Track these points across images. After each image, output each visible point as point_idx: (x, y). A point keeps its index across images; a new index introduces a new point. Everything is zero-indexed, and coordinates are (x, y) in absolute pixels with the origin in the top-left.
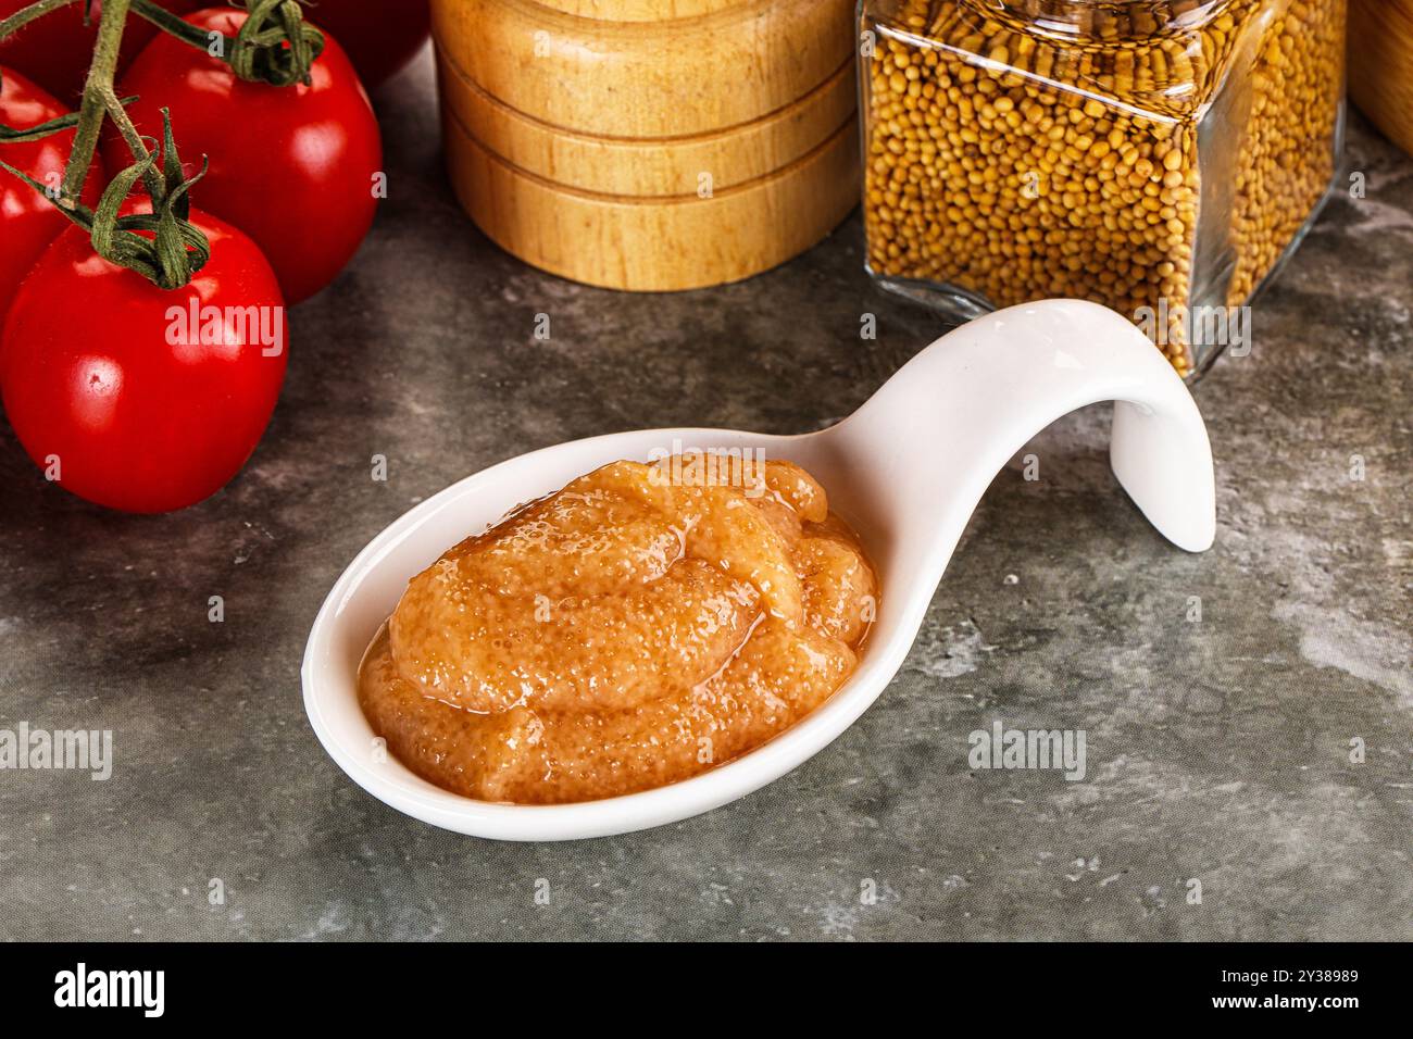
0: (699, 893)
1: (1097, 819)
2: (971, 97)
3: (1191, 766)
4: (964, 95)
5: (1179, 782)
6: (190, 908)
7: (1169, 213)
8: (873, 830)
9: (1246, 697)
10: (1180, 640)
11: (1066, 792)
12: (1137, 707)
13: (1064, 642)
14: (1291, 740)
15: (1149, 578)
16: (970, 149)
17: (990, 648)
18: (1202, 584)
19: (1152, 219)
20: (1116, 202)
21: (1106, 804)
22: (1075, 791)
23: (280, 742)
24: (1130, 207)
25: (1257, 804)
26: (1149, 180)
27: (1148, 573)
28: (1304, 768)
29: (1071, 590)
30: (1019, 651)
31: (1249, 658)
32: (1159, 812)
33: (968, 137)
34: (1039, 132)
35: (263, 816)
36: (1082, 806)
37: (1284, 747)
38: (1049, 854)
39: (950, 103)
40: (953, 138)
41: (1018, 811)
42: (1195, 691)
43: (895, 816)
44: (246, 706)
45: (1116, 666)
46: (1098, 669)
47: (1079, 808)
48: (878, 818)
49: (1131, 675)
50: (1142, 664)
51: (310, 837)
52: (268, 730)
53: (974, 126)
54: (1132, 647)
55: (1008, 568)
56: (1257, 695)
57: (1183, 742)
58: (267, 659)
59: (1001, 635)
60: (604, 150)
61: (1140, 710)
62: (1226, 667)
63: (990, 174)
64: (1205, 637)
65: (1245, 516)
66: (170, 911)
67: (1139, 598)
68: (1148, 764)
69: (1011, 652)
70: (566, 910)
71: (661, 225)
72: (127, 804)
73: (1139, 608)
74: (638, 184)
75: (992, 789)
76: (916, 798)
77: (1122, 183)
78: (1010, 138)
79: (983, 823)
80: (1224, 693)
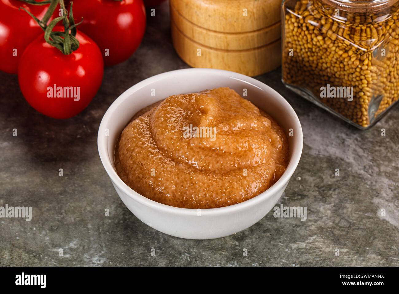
0: (181, 255)
1: (302, 253)
2: (311, 34)
3: (334, 242)
4: (309, 33)
5: (330, 246)
6: (34, 234)
7: (363, 77)
8: (237, 246)
9: (357, 225)
10: (343, 204)
11: (296, 244)
12: (324, 222)
13: (309, 199)
14: (366, 239)
15: (339, 184)
16: (310, 50)
17: (286, 198)
18: (354, 189)
19: (358, 78)
20: (348, 72)
21: (306, 249)
22: (298, 244)
23: (74, 190)
24: (352, 74)
25: (350, 257)
26: (358, 67)
27: (339, 183)
28: (368, 248)
29: (315, 184)
30: (295, 200)
31: (361, 213)
32: (321, 254)
33: (310, 46)
34: (329, 47)
35: (63, 211)
36: (299, 249)
37: (364, 241)
38: (285, 261)
39: (305, 35)
40: (306, 45)
41: (280, 247)
42: (342, 220)
43: (244, 242)
44: (67, 179)
45: (322, 209)
46: (316, 209)
47: (298, 249)
48: (239, 243)
49: (325, 212)
50: (329, 209)
51: (75, 219)
52: (72, 186)
53: (311, 43)
54: (328, 204)
55: (299, 175)
56: (360, 224)
57: (334, 235)
58: (78, 166)
59: (291, 195)
60: (207, 33)
61: (325, 223)
62: (354, 215)
63: (315, 58)
64: (350, 205)
65: (373, 171)
66: (29, 234)
67: (334, 190)
68: (322, 239)
69: (292, 200)
70: (141, 254)
71: (223, 58)
72: (25, 201)
73: (333, 193)
74: (217, 45)
75: (274, 239)
76: (252, 238)
77: (350, 66)
78: (321, 48)
79: (269, 249)
80: (351, 222)
